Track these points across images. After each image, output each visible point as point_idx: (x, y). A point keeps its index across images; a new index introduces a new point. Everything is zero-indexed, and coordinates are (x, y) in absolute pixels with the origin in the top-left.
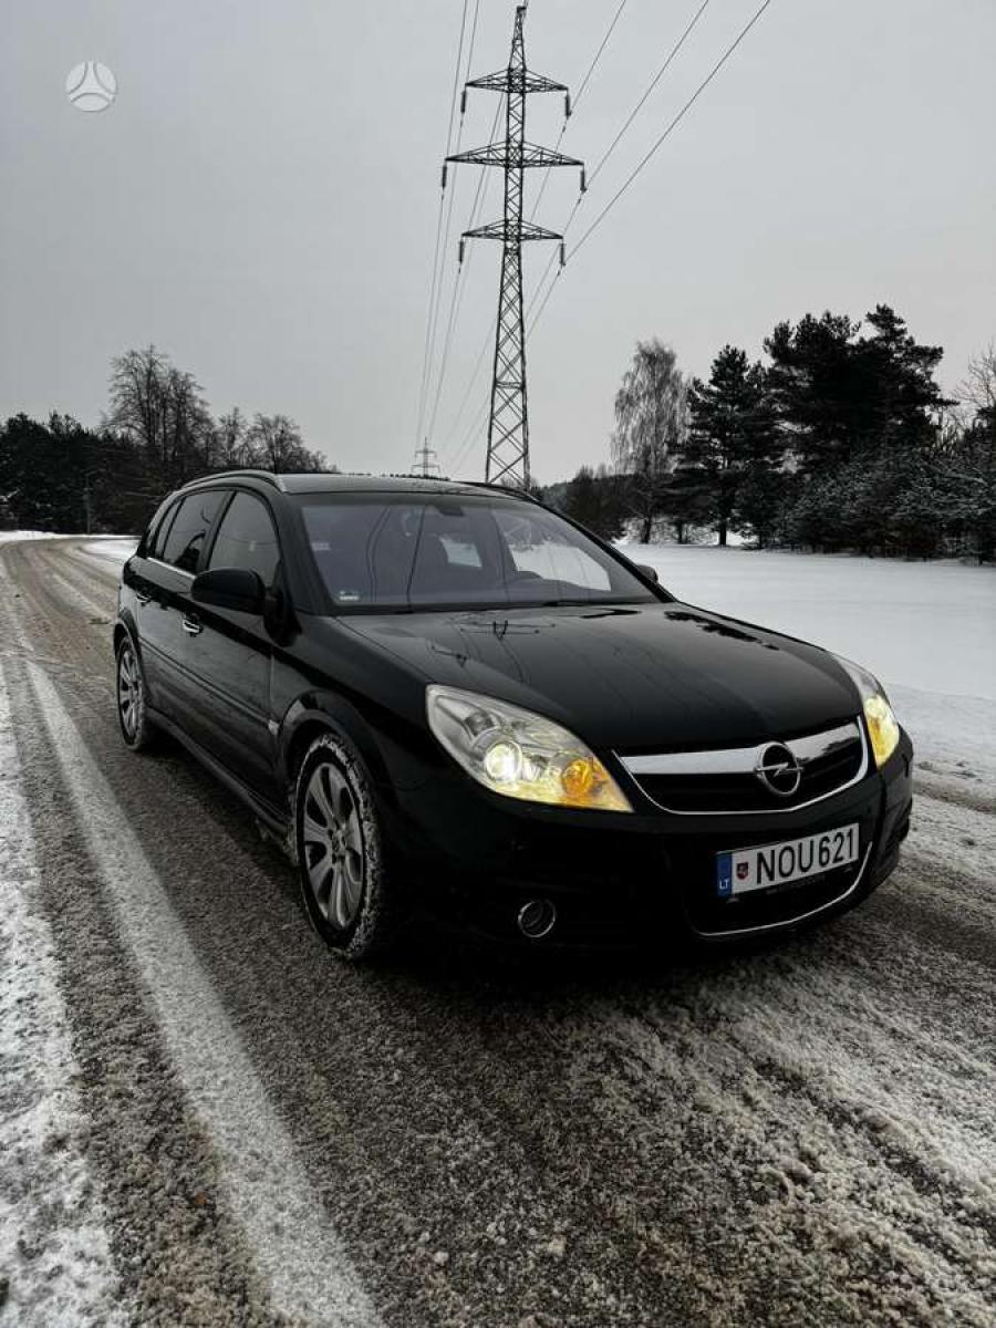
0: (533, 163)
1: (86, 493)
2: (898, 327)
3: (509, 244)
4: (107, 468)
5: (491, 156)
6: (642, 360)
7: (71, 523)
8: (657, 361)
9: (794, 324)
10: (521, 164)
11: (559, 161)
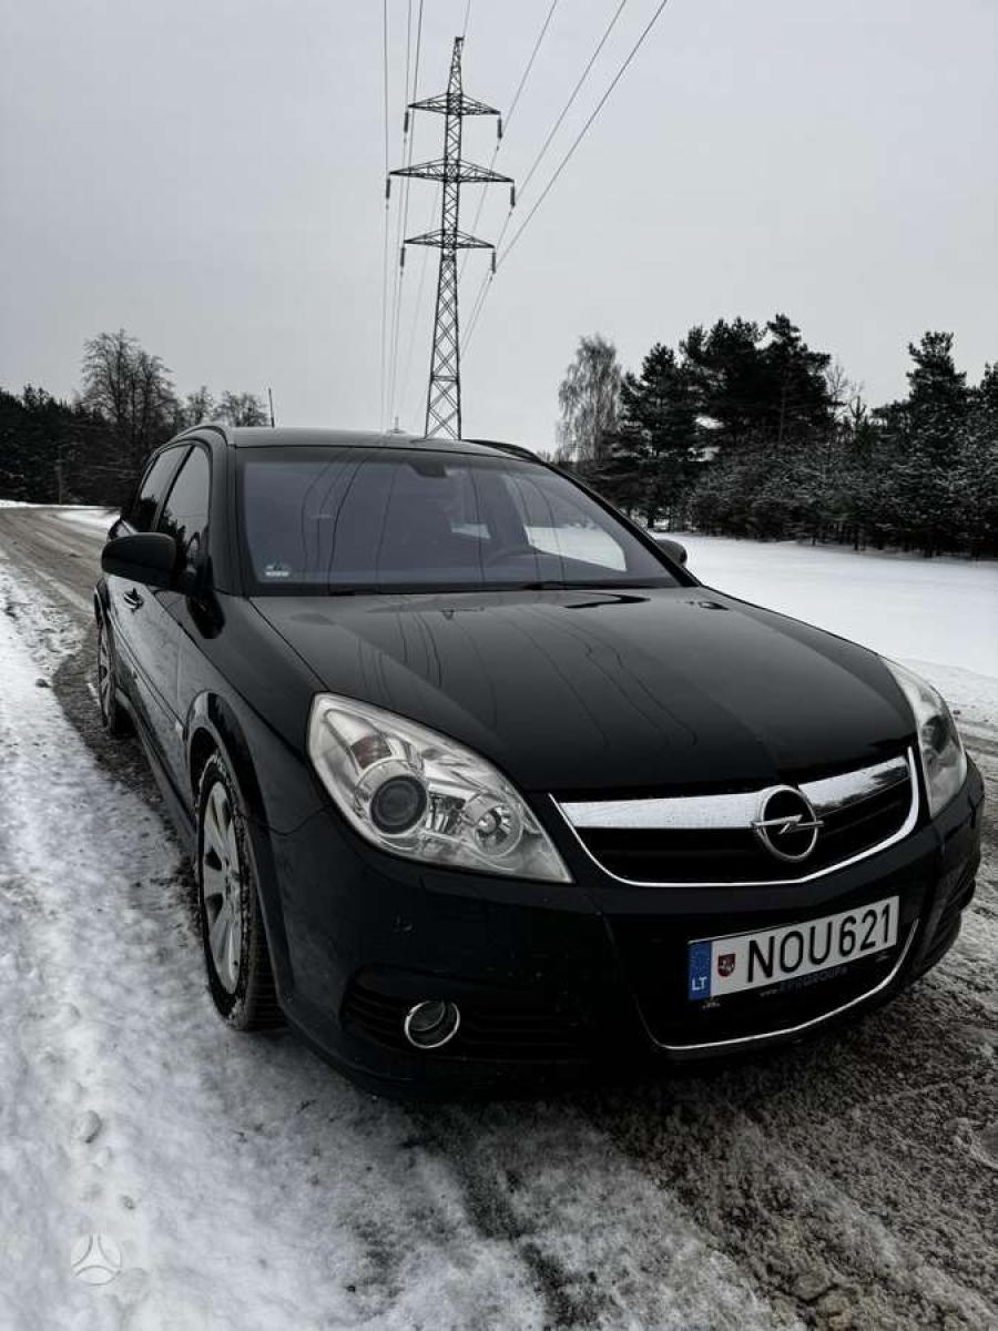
0: (468, 179)
1: (58, 465)
2: (793, 335)
3: (446, 252)
4: (78, 441)
5: (431, 172)
6: (584, 353)
7: (43, 493)
8: (598, 355)
9: (708, 329)
10: (458, 179)
11: (491, 178)
